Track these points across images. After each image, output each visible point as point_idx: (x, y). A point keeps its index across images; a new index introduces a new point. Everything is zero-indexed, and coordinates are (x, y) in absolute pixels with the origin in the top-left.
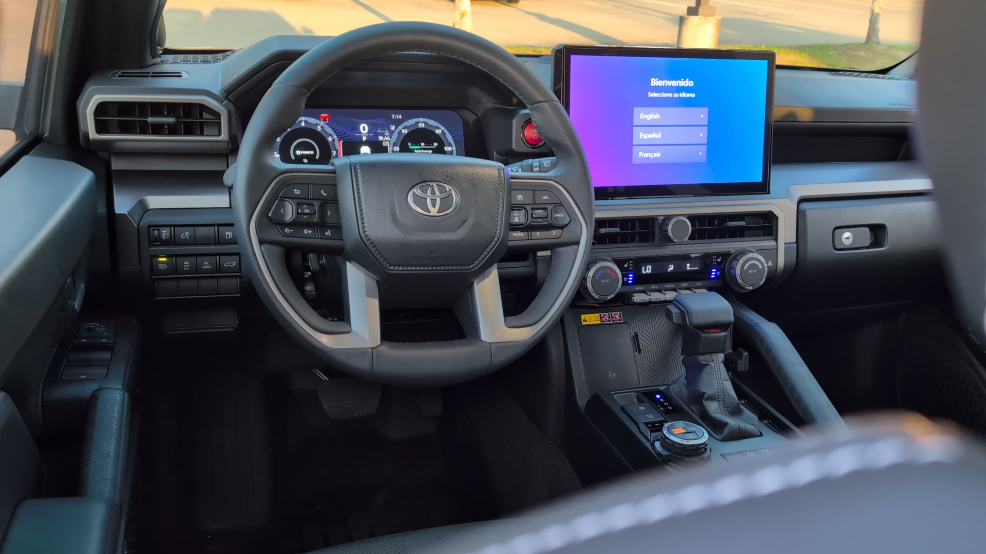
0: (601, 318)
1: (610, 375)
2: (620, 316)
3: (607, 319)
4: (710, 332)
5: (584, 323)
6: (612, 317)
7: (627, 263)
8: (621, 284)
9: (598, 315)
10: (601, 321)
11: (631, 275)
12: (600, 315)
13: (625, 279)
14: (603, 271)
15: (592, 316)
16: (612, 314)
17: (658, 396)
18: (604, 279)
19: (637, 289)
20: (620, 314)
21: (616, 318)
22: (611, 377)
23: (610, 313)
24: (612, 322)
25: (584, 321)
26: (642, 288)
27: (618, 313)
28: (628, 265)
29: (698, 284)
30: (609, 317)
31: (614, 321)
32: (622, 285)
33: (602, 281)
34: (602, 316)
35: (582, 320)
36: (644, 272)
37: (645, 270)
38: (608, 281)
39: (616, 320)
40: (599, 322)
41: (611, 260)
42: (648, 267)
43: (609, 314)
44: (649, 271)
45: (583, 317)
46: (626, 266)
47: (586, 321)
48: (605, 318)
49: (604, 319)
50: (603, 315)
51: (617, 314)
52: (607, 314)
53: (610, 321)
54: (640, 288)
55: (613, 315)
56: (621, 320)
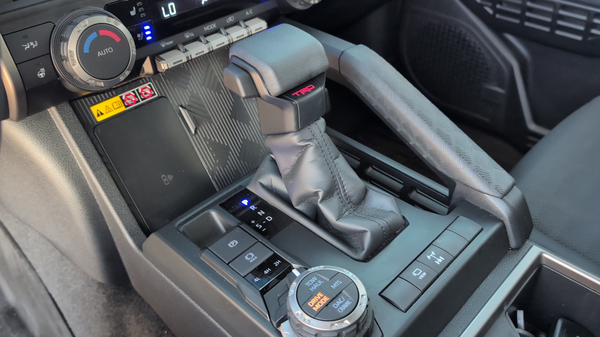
0: (123, 101)
1: (165, 180)
2: (151, 90)
3: (134, 99)
4: (302, 96)
5: (99, 119)
6: (140, 94)
7: (134, 8)
8: (134, 50)
9: (117, 98)
10: (126, 107)
11: (147, 27)
12: (121, 97)
13: (139, 36)
14: (94, 35)
15: (109, 103)
16: (138, 90)
17: (245, 202)
18: (102, 49)
19: (163, 46)
20: (150, 85)
21: (146, 94)
22: (166, 182)
23: (135, 90)
24: (141, 102)
25: (98, 115)
26: (171, 42)
27: (146, 85)
28: (137, 11)
29: (247, 13)
30: (136, 96)
31: (145, 99)
32: (137, 48)
33: (99, 54)
34: (124, 98)
35: (96, 115)
36: (166, 16)
37: (167, 12)
38: (109, 50)
39: (148, 97)
40: (123, 109)
41: (102, 10)
42: (169, 5)
43: (134, 92)
44: (173, 11)
45: (94, 109)
46: (133, 13)
47: (102, 114)
48: (129, 99)
49: (129, 102)
50: (126, 96)
51: (146, 88)
52: (130, 92)
53: (139, 101)
54: (168, 44)
55: (140, 91)
56: (155, 94)
